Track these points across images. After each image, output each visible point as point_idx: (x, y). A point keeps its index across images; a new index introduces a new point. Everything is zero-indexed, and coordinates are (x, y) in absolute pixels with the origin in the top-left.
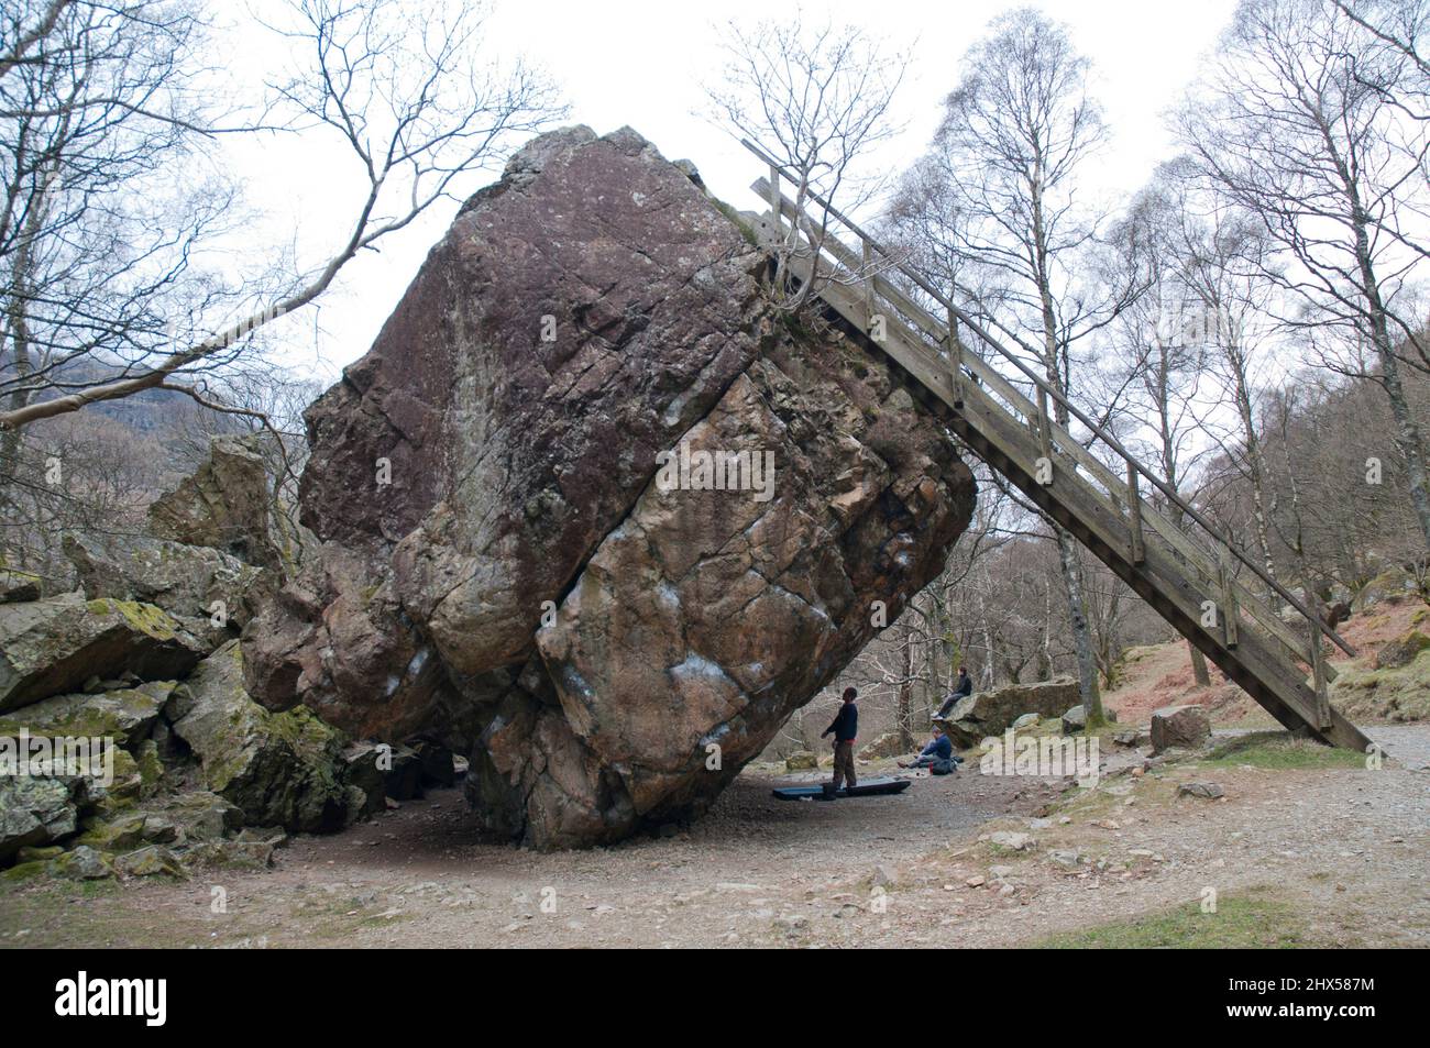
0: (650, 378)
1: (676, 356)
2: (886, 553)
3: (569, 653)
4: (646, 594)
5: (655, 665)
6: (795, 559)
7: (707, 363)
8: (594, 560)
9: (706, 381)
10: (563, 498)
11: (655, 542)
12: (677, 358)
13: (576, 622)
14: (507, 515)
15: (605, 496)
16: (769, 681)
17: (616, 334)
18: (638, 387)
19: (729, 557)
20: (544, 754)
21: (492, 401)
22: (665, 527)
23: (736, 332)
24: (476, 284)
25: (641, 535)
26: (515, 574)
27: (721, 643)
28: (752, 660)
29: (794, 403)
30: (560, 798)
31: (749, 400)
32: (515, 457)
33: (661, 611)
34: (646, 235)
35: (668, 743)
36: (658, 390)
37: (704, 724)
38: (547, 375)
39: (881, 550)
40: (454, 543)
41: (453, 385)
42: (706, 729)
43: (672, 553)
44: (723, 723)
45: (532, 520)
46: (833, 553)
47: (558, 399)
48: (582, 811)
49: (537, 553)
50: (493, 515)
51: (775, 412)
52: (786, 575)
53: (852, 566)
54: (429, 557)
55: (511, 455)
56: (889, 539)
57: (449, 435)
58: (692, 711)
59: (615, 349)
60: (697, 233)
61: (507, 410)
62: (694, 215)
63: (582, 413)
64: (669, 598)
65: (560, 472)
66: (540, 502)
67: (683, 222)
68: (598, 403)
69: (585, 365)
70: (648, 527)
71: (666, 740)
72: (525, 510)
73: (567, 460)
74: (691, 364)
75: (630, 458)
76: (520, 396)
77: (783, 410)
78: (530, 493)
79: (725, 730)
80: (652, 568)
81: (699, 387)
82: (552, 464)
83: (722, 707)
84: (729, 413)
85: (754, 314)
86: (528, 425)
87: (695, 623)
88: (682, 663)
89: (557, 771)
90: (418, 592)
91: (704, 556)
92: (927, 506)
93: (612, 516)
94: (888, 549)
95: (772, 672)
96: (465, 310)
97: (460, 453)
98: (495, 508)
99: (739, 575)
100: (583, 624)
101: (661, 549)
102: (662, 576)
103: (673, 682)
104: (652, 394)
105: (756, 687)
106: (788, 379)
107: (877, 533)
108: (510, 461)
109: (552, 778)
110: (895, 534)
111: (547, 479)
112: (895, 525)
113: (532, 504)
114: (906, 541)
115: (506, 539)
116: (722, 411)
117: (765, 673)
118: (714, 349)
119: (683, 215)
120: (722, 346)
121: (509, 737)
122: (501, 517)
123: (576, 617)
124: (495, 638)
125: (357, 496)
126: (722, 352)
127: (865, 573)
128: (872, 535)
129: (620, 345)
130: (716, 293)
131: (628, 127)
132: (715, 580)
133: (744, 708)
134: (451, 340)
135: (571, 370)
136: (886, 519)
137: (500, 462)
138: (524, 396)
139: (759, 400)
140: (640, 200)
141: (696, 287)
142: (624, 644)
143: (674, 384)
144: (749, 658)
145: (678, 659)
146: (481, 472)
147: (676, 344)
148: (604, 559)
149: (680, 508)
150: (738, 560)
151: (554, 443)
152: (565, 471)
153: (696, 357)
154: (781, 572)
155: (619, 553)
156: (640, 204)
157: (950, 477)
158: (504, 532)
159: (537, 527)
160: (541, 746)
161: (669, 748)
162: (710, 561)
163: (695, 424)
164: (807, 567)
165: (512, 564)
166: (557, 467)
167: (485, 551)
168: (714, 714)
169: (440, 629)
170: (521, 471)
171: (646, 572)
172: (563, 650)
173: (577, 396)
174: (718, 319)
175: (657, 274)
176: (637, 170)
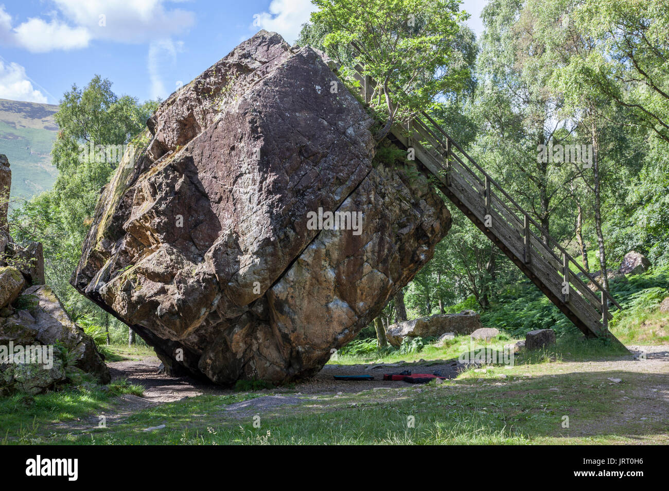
0: (330, 179)
1: (340, 169)
2: (416, 254)
3: (287, 297)
4: (323, 272)
5: (322, 302)
6: (384, 258)
7: (353, 173)
8: (302, 257)
9: (352, 181)
10: (294, 232)
11: (329, 250)
12: (341, 171)
13: (292, 283)
14: (269, 238)
16: (367, 310)
17: (315, 159)
18: (325, 183)
19: (358, 257)
20: (258, 343)
21: (261, 187)
22: (334, 244)
23: (364, 158)
25: (323, 247)
26: (270, 263)
27: (350, 294)
28: (362, 301)
29: (386, 190)
30: (266, 363)
31: (369, 189)
33: (327, 279)
34: (324, 109)
35: (323, 337)
36: (333, 184)
37: (339, 329)
38: (289, 178)
39: (414, 253)
41: (238, 177)
42: (340, 331)
43: (335, 254)
44: (347, 328)
46: (397, 255)
47: (292, 188)
48: (278, 369)
50: (261, 238)
51: (379, 194)
52: (380, 265)
54: (227, 254)
55: (272, 212)
56: (417, 248)
58: (335, 323)
59: (315, 166)
60: (345, 108)
61: (270, 192)
62: (343, 98)
63: (303, 195)
64: (331, 274)
65: (294, 220)
66: (285, 233)
67: (338, 102)
68: (310, 190)
69: (303, 173)
70: (326, 244)
72: (278, 236)
73: (297, 215)
74: (346, 174)
76: (277, 187)
77: (381, 193)
78: (280, 229)
79: (347, 331)
80: (326, 261)
81: (349, 183)
82: (291, 217)
83: (347, 321)
84: (360, 195)
85: (370, 148)
86: (281, 200)
87: (340, 285)
88: (332, 301)
89: (265, 350)
90: (224, 270)
91: (346, 257)
94: (417, 252)
95: (369, 306)
97: (242, 208)
98: (262, 235)
99: (361, 264)
100: (294, 284)
101: (331, 253)
102: (330, 264)
103: (328, 310)
104: (330, 186)
105: (362, 312)
107: (413, 245)
108: (272, 215)
109: (262, 354)
110: (420, 245)
111: (288, 223)
112: (420, 242)
113: (281, 234)
114: (424, 248)
116: (358, 193)
117: (366, 306)
118: (355, 166)
119: (338, 98)
120: (358, 165)
121: (242, 335)
122: (266, 238)
123: (292, 281)
126: (359, 168)
127: (406, 262)
128: (411, 246)
129: (316, 164)
130: (356, 140)
131: (309, 48)
132: (351, 267)
133: (356, 322)
135: (298, 175)
137: (267, 214)
138: (280, 187)
139: (373, 190)
140: (319, 90)
141: (347, 137)
142: (310, 293)
143: (339, 182)
145: (331, 299)
146: (255, 218)
147: (340, 164)
148: (306, 257)
150: (361, 258)
151: (292, 208)
153: (348, 170)
154: (378, 264)
155: (313, 254)
156: (319, 92)
157: (442, 216)
158: (265, 245)
159: (282, 243)
160: (257, 339)
162: (350, 259)
163: (346, 199)
164: (388, 261)
165: (269, 258)
166: (293, 218)
167: (256, 253)
168: (343, 324)
169: (234, 286)
170: (275, 219)
171: (323, 262)
172: (285, 296)
173: (300, 187)
174: (357, 152)
175: (331, 130)
176: (316, 72)
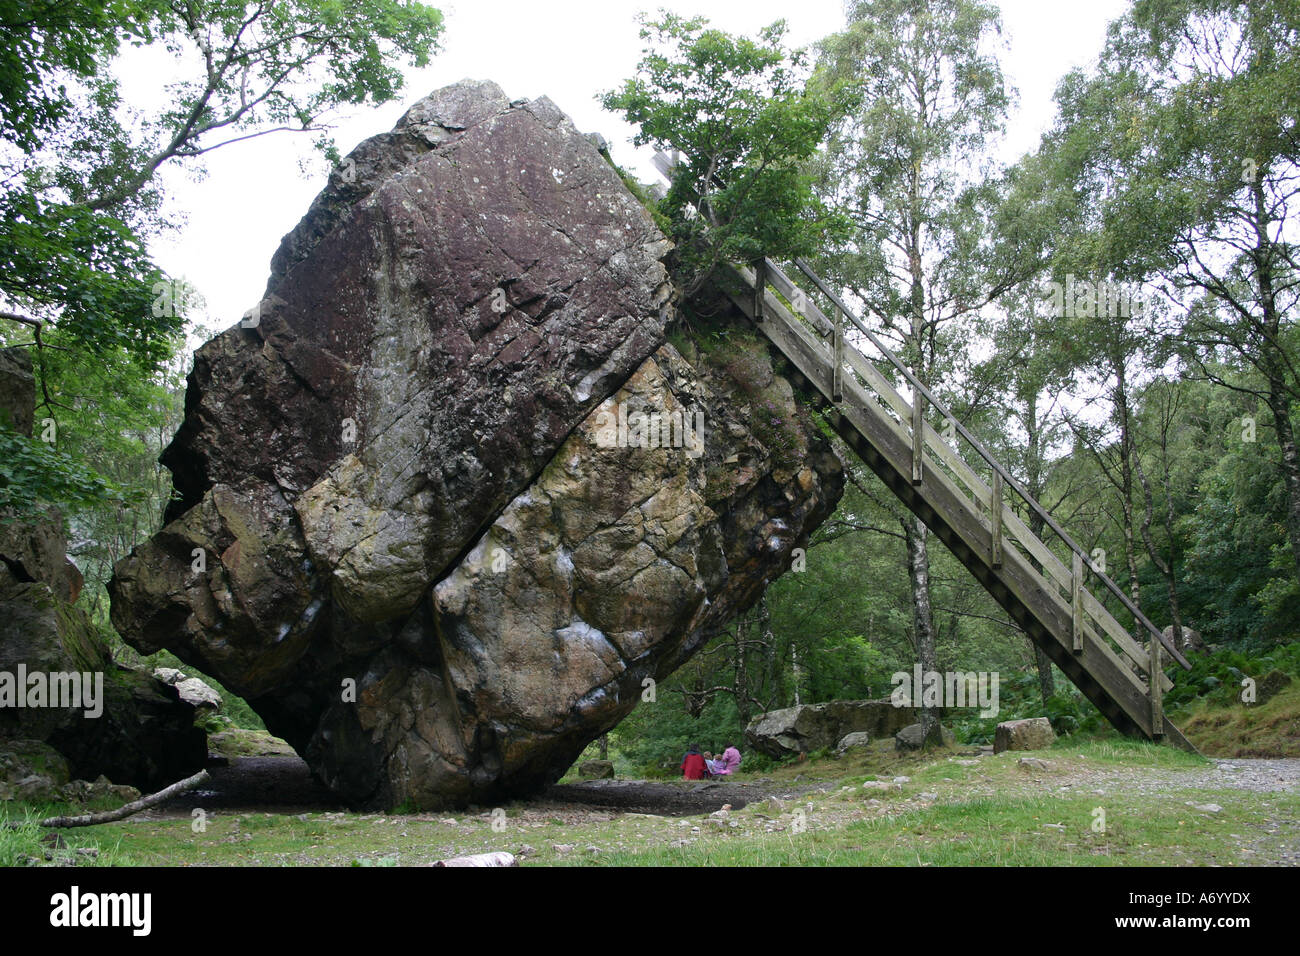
0: (566, 355)
1: (590, 336)
2: (761, 536)
3: (465, 608)
4: (544, 558)
5: (544, 626)
6: (683, 535)
7: (618, 344)
8: (499, 520)
9: (617, 362)
10: (479, 461)
11: (559, 509)
12: (592, 338)
13: (477, 579)
14: (425, 474)
15: (517, 463)
16: (647, 649)
17: (537, 311)
18: (555, 362)
19: (624, 529)
20: (414, 710)
21: (416, 364)
22: (570, 496)
23: (645, 317)
24: (407, 249)
25: (547, 502)
26: (426, 530)
27: (608, 609)
28: (634, 628)
29: (693, 388)
30: (428, 756)
31: (655, 383)
32: (436, 419)
33: (557, 574)
34: (565, 213)
35: (547, 702)
36: (573, 366)
37: (583, 687)
38: (473, 344)
39: (755, 532)
40: (362, 496)
41: (370, 342)
42: (584, 691)
43: (573, 520)
44: (600, 686)
45: (449, 478)
46: (716, 532)
47: (481, 367)
48: (451, 768)
49: (449, 510)
50: (410, 472)
51: (676, 396)
52: (674, 550)
53: (729, 546)
54: (337, 508)
55: (433, 417)
56: (763, 523)
57: (363, 390)
58: (574, 673)
59: (535, 324)
60: (612, 215)
61: (432, 373)
62: (609, 196)
63: (503, 383)
64: (564, 563)
65: (480, 437)
66: (459, 463)
67: (599, 203)
68: (519, 374)
69: (507, 337)
70: (554, 495)
71: (546, 700)
72: (444, 470)
73: (487, 426)
74: (604, 345)
75: (544, 428)
76: (446, 362)
77: (683, 394)
78: (449, 454)
79: (600, 693)
80: (552, 533)
81: (610, 366)
82: (473, 429)
83: (601, 672)
84: (634, 393)
85: (662, 299)
86: (453, 390)
87: (586, 588)
88: (567, 626)
89: (426, 728)
90: (326, 541)
91: (602, 526)
92: (802, 495)
93: (520, 483)
94: (763, 532)
95: (651, 640)
96: (391, 272)
97: (375, 410)
98: (410, 466)
99: (632, 545)
100: (482, 582)
101: (563, 516)
102: (561, 541)
103: (559, 645)
104: (567, 369)
105: (635, 654)
106: (689, 366)
107: (754, 516)
108: (431, 422)
109: (419, 736)
110: (770, 518)
111: (466, 442)
112: (771, 511)
113: (450, 465)
114: (780, 526)
115: (419, 496)
116: (629, 391)
117: (645, 642)
118: (625, 332)
119: (599, 196)
120: (632, 330)
121: (380, 692)
122: (418, 474)
123: (476, 575)
124: (399, 589)
125: (251, 441)
126: (633, 335)
127: (739, 553)
128: (749, 518)
129: (539, 321)
130: (630, 277)
131: (545, 98)
132: (610, 549)
133: (621, 674)
134: (372, 298)
135: (494, 341)
136: (763, 505)
137: (421, 422)
138: (451, 362)
139: (664, 384)
140: (559, 176)
141: (611, 270)
142: (517, 604)
143: (587, 362)
144: (631, 625)
145: (566, 621)
146: (399, 430)
147: (592, 324)
148: (508, 522)
149: (585, 479)
150: (632, 532)
151: (476, 409)
152: (485, 437)
153: (609, 338)
154: (670, 546)
155: (524, 517)
156: (559, 181)
157: (820, 467)
158: (419, 490)
159: (452, 487)
160: (410, 701)
161: (548, 707)
162: (606, 531)
163: (602, 401)
164: (693, 543)
165: (424, 519)
166: (477, 432)
167: (397, 506)
168: (592, 678)
169: (346, 578)
170: (441, 433)
171: (546, 537)
172: (461, 605)
173: (499, 366)
174: (631, 303)
175: (576, 254)
176: (556, 144)
